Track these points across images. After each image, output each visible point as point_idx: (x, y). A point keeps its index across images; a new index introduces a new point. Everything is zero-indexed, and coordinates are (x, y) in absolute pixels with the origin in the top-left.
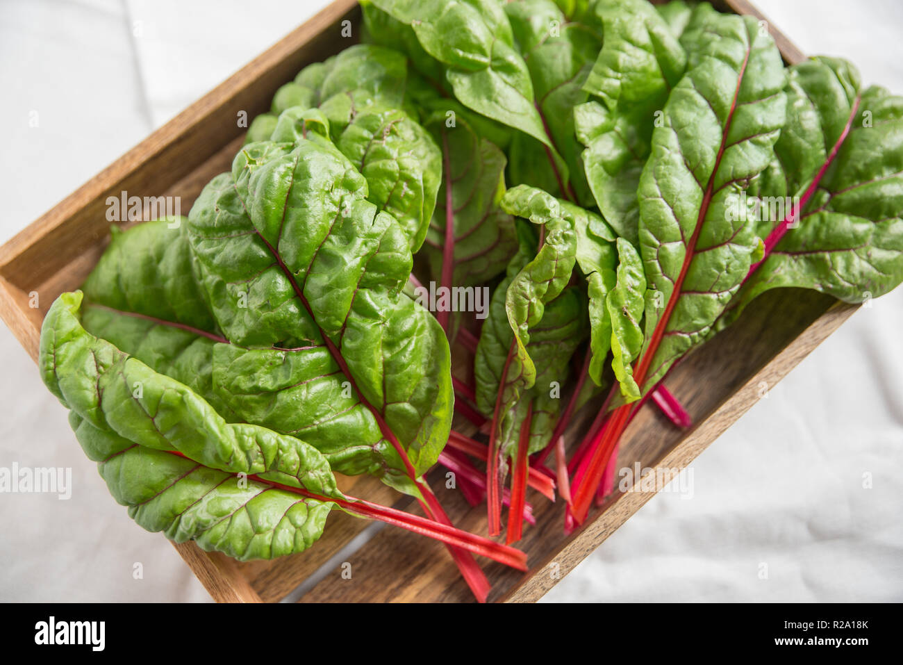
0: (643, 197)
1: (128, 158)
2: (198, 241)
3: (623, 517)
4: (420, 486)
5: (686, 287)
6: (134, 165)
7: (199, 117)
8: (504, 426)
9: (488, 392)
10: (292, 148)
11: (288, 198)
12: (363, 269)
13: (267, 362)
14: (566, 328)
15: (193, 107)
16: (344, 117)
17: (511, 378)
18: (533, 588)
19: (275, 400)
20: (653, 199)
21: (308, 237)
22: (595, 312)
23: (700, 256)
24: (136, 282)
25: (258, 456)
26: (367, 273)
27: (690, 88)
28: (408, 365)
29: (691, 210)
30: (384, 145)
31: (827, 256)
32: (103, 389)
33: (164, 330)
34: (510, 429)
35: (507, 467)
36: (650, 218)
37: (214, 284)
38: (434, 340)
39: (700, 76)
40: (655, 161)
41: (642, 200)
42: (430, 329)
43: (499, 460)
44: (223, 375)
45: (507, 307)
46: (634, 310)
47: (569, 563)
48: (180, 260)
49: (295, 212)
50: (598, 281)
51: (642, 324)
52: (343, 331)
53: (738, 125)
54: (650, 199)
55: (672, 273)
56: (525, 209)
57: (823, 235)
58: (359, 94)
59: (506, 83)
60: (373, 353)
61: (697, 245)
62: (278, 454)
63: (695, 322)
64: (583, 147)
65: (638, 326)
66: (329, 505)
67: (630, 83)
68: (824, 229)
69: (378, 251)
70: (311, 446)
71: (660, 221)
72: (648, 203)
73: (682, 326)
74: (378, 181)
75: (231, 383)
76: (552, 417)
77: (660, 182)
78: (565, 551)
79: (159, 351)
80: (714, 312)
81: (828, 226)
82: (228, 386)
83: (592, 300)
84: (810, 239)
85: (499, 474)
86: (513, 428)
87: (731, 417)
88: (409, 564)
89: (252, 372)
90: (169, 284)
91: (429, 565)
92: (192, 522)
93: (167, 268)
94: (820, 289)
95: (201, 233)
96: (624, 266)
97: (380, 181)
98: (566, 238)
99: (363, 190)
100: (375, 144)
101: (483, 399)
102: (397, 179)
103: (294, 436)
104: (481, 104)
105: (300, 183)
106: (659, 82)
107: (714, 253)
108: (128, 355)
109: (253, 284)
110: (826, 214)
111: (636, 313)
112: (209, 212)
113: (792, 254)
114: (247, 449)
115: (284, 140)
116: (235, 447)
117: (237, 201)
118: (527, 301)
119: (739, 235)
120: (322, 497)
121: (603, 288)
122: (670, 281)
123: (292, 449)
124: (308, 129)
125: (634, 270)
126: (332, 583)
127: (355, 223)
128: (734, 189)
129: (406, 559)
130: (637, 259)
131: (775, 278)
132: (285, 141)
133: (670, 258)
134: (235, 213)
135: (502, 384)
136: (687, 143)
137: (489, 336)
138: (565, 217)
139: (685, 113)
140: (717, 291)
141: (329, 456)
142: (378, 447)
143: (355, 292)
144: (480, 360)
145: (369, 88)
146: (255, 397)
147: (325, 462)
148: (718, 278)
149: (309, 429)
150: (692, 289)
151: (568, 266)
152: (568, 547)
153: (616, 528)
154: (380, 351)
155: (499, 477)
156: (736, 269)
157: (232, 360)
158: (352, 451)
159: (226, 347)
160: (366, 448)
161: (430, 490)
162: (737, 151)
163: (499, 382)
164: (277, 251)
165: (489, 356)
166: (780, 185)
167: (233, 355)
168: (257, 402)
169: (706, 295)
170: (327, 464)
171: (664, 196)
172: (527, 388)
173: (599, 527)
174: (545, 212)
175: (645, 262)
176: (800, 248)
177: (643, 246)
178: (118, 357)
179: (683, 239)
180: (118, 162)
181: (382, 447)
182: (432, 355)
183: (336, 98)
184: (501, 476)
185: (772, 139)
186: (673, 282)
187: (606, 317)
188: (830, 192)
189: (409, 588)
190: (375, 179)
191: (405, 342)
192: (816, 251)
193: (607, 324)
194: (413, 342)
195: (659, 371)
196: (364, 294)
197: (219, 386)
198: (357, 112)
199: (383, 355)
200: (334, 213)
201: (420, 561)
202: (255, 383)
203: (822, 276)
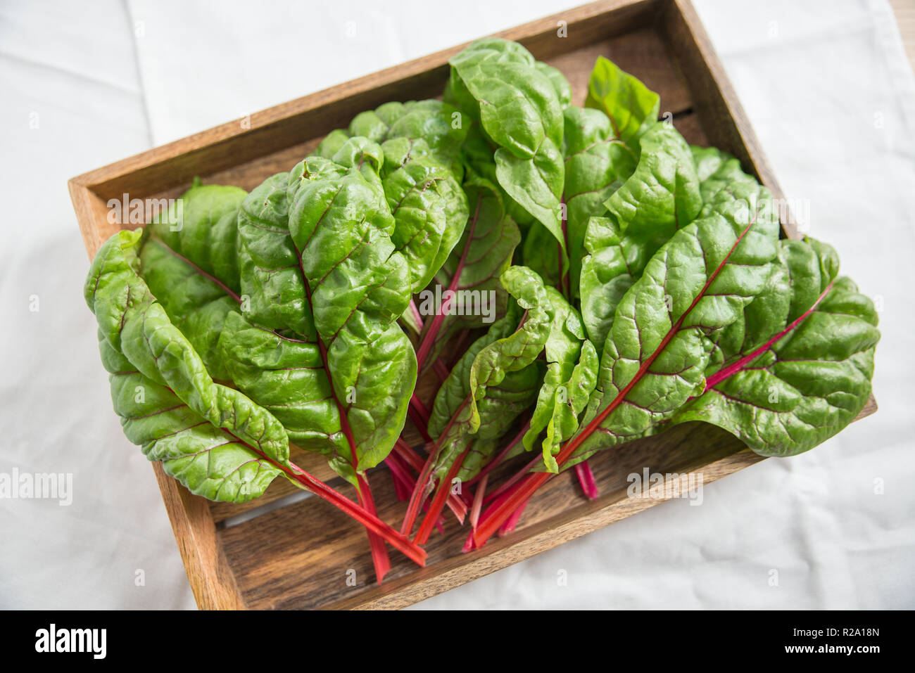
0: (620, 313)
1: (220, 129)
2: (243, 223)
3: (509, 561)
4: (359, 477)
5: (629, 397)
6: (223, 137)
7: (289, 114)
8: (442, 453)
9: (439, 422)
10: (346, 173)
11: (323, 217)
12: (366, 295)
13: (265, 343)
14: (520, 394)
15: (286, 105)
16: (398, 159)
17: (460, 419)
18: (417, 592)
19: (260, 376)
20: (628, 319)
21: (327, 255)
22: (544, 395)
23: (650, 377)
24: (191, 235)
25: (231, 417)
26: (368, 299)
27: (694, 235)
28: (378, 383)
29: (656, 338)
30: (422, 196)
31: (755, 410)
32: (126, 321)
33: (201, 279)
34: (447, 457)
35: (433, 485)
36: (619, 333)
37: (246, 261)
38: (407, 369)
39: (705, 228)
40: (641, 286)
41: (619, 315)
42: (407, 358)
43: (429, 478)
44: (227, 339)
45: (472, 367)
46: (578, 404)
47: (453, 582)
48: (229, 230)
49: (324, 232)
50: (556, 371)
51: (581, 417)
52: (334, 339)
53: (722, 280)
54: (625, 317)
55: (620, 384)
56: (518, 291)
57: (758, 391)
58: (419, 143)
59: (542, 177)
60: (351, 366)
61: (650, 366)
62: (247, 420)
63: (626, 428)
64: (586, 252)
65: (576, 417)
66: (277, 472)
67: (645, 212)
68: (761, 387)
69: (383, 285)
70: (278, 421)
71: (626, 339)
72: (623, 320)
73: (614, 427)
74: (406, 225)
75: (232, 348)
76: (485, 457)
77: (639, 306)
78: (453, 572)
79: (190, 297)
80: (644, 426)
81: (765, 386)
82: (228, 350)
83: (545, 385)
84: (747, 391)
85: (425, 490)
86: (449, 458)
87: (627, 512)
88: (334, 527)
89: (249, 346)
90: (215, 246)
91: (349, 534)
92: (162, 450)
93: (217, 233)
94: (738, 435)
95: (248, 218)
96: (582, 366)
97: (408, 224)
98: (541, 328)
99: (390, 228)
100: (414, 192)
101: (433, 426)
102: (422, 228)
103: (267, 408)
104: (514, 188)
105: (336, 208)
106: (670, 218)
107: (662, 379)
108: (156, 299)
109: (273, 276)
110: (768, 374)
111: (579, 406)
112: (259, 204)
113: (727, 397)
114: (223, 409)
115: (342, 163)
116: (213, 404)
117: (284, 202)
118: (491, 369)
119: (688, 371)
120: (274, 462)
121: (558, 378)
122: (617, 390)
123: (261, 418)
124: (365, 161)
125: (589, 371)
126: (269, 520)
127: (371, 256)
128: (697, 333)
129: (333, 523)
130: (596, 363)
131: (706, 411)
132: (342, 165)
133: (624, 371)
134: (280, 213)
135: (452, 421)
136: (673, 281)
137: (456, 378)
138: (547, 310)
139: (680, 255)
140: (652, 410)
141: (290, 432)
142: (333, 437)
143: (353, 311)
144: (442, 393)
145: (429, 140)
146: (244, 366)
147: (285, 437)
148: (657, 401)
149: (280, 407)
150: (633, 400)
151: (536, 351)
152: (456, 570)
153: (500, 569)
154: (359, 364)
155: (424, 492)
156: (674, 398)
157: (238, 330)
158: (311, 434)
159: (238, 317)
160: (323, 435)
161: (366, 481)
162: (712, 302)
163: (451, 417)
164: (301, 256)
165: (450, 394)
166: (738, 339)
167: (240, 327)
168: (245, 371)
169: (642, 410)
170: (287, 439)
171: (638, 317)
172: (470, 432)
173: (487, 563)
174: (532, 300)
175: (602, 367)
176: (736, 395)
177: (605, 354)
178: (147, 298)
179: (640, 359)
180: (211, 130)
181: (338, 437)
182: (401, 380)
183: (399, 140)
184: (426, 492)
185: (744, 302)
186: (619, 391)
187: (552, 402)
188: (777, 357)
189: (328, 546)
190: (404, 222)
191: (383, 364)
192: (747, 402)
193: (551, 408)
194: (388, 366)
195: (582, 456)
196: (360, 316)
197: (222, 347)
198: (411, 159)
199: (360, 368)
200: (358, 242)
201: (344, 528)
202: (249, 356)
203: (744, 425)
